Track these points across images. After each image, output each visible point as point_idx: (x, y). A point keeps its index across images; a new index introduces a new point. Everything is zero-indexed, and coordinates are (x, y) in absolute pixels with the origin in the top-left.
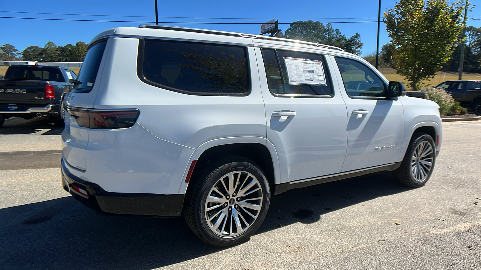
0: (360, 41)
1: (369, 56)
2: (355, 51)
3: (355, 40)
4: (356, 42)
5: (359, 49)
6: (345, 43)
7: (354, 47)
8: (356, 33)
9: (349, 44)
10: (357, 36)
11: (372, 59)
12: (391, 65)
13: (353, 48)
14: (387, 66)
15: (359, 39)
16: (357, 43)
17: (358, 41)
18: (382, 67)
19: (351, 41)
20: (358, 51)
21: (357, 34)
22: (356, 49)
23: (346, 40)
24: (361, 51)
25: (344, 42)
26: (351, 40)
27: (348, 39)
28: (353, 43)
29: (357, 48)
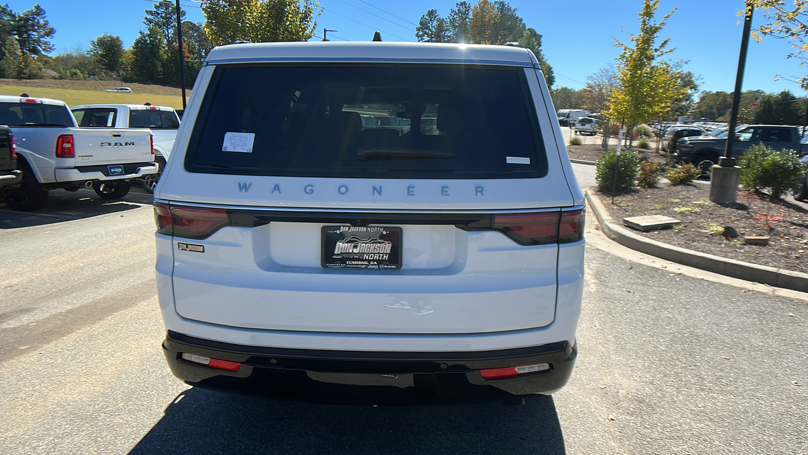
0: (46, 23)
1: (67, 55)
2: (40, 42)
3: (36, 21)
4: (37, 23)
5: (47, 39)
6: (12, 23)
7: (34, 33)
8: (36, 5)
9: (23, 26)
10: (39, 11)
11: (76, 61)
12: (119, 76)
13: (33, 36)
14: (112, 77)
15: (45, 19)
16: (41, 27)
17: (42, 22)
18: (103, 78)
19: (27, 20)
20: (45, 43)
21: (38, 7)
22: (42, 39)
23: (14, 16)
24: (52, 44)
25: (8, 20)
26: (27, 18)
27: (19, 16)
28: (33, 26)
29: (43, 37)
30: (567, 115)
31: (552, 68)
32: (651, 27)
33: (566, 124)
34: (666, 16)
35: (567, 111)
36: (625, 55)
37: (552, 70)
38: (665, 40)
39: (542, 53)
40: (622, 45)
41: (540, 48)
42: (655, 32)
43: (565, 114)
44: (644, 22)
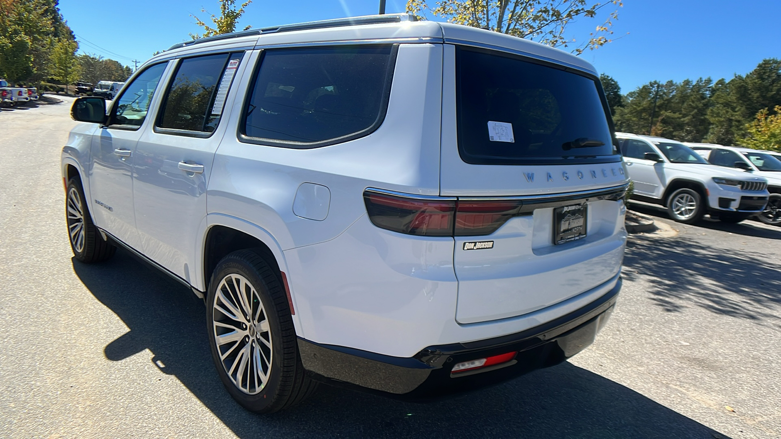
30: (110, 88)
31: (72, 32)
32: (232, 12)
33: (110, 97)
34: (244, 4)
35: (110, 83)
36: (209, 35)
37: (73, 34)
38: (247, 27)
39: (60, 13)
40: (203, 24)
41: (56, 7)
42: (236, 17)
43: (108, 86)
44: (224, 5)
